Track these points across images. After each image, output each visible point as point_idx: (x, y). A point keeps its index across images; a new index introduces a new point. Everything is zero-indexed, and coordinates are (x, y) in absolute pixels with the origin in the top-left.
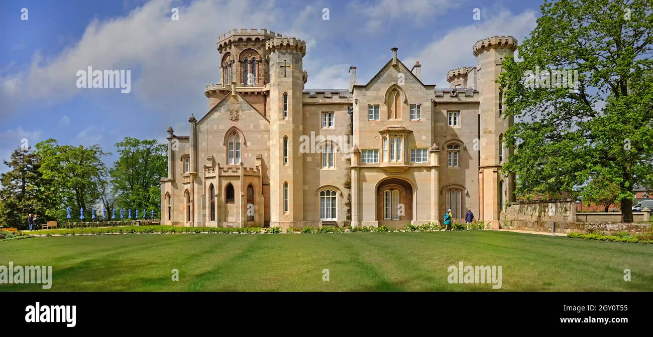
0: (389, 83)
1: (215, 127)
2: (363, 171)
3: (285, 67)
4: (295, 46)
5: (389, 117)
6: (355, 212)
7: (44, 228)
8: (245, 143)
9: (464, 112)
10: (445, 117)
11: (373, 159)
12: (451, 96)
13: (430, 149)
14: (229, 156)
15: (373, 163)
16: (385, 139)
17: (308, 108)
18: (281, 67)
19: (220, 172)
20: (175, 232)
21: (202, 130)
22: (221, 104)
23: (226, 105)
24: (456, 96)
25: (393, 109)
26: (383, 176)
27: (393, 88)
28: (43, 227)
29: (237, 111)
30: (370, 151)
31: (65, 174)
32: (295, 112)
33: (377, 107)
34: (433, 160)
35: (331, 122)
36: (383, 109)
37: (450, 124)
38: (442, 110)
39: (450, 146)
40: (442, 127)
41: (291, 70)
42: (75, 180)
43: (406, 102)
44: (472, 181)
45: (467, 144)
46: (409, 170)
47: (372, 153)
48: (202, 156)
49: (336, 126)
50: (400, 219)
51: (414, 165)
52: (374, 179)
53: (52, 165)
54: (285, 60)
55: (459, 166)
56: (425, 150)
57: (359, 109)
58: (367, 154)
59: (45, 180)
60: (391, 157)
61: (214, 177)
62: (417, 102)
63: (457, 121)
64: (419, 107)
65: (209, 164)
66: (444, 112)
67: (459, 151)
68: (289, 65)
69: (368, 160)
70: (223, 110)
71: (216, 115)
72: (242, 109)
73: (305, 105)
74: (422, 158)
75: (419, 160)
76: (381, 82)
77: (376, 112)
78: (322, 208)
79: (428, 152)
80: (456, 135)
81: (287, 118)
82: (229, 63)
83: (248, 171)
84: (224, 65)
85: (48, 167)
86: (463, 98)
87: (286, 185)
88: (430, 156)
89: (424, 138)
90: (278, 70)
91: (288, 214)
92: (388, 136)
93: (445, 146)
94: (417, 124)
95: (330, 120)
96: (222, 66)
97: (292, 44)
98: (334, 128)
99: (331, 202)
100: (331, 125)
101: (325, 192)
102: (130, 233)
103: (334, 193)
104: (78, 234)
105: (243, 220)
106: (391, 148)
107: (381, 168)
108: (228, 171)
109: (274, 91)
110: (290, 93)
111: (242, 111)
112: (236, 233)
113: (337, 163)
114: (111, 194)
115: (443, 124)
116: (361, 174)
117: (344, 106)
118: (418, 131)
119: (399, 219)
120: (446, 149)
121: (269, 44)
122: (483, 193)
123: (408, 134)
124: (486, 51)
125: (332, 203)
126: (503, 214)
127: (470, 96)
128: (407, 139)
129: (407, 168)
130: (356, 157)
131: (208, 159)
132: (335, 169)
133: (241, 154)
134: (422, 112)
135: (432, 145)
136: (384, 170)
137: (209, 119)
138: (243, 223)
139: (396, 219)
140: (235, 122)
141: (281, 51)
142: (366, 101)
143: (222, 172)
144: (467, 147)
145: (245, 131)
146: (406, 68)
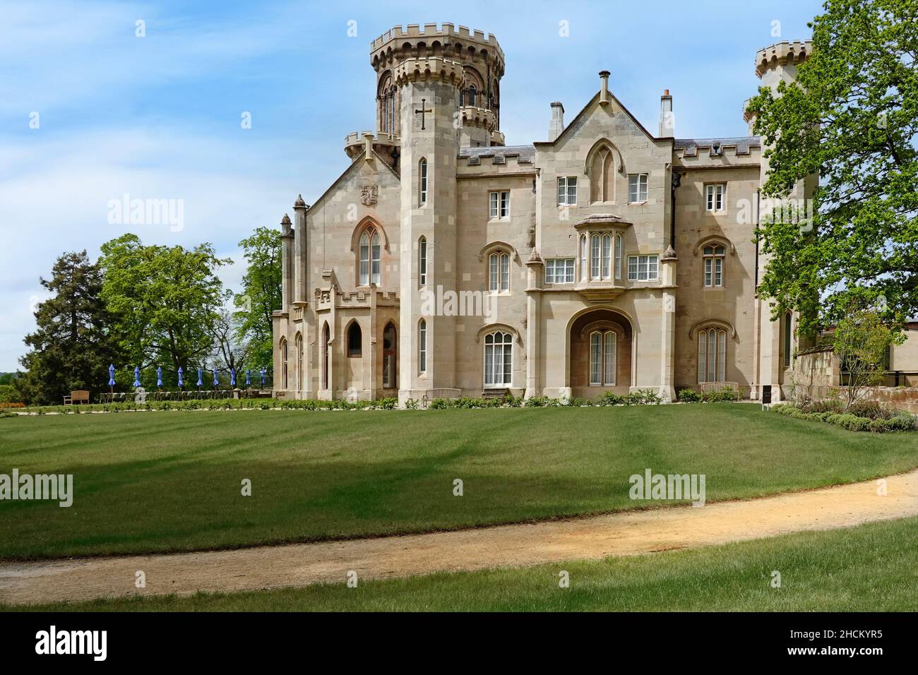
0: (593, 136)
1: (337, 219)
2: (547, 297)
3: (423, 112)
4: (439, 72)
5: (593, 199)
6: (531, 372)
7: (67, 402)
8: (387, 247)
9: (733, 185)
10: (700, 195)
11: (565, 275)
12: (711, 156)
13: (661, 257)
14: (360, 270)
15: (565, 282)
16: (583, 238)
17: (465, 184)
18: (417, 112)
19: (337, 301)
20: (230, 407)
21: (315, 225)
22: (347, 176)
23: (355, 178)
24: (721, 155)
25: (601, 184)
26: (580, 306)
27: (601, 144)
28: (65, 400)
29: (374, 188)
30: (560, 261)
31: (149, 302)
32: (440, 193)
33: (572, 181)
34: (665, 276)
35: (506, 208)
36: (584, 184)
37: (710, 207)
38: (696, 183)
39: (707, 249)
40: (694, 214)
41: (433, 117)
42: (163, 312)
43: (621, 170)
44: (745, 313)
45: (738, 243)
46: (623, 294)
47: (563, 265)
48: (316, 271)
49: (512, 217)
50: (616, 385)
51: (635, 286)
52: (565, 311)
53: (125, 284)
54: (424, 100)
55: (724, 285)
56: (653, 258)
57: (543, 185)
58: (555, 267)
59: (111, 314)
60: (593, 272)
61: (328, 311)
62: (640, 170)
63: (722, 201)
64: (644, 178)
65: (326, 286)
66: (699, 186)
67: (723, 258)
68: (429, 109)
69: (557, 277)
70: (350, 186)
71: (339, 196)
72: (383, 183)
73: (460, 178)
74: (648, 272)
75: (643, 276)
76: (580, 135)
77: (572, 191)
78: (489, 364)
79: (658, 261)
80: (718, 228)
81: (425, 205)
82: (389, 91)
83: (385, 299)
84: (383, 95)
85: (117, 289)
86: (732, 159)
87: (423, 323)
88: (661, 269)
89: (651, 235)
90: (411, 117)
91: (426, 377)
92: (587, 234)
93: (699, 248)
94: (640, 211)
95: (503, 205)
96: (379, 97)
97: (435, 71)
98: (509, 221)
99: (503, 354)
100: (506, 213)
101: (494, 336)
102: (161, 409)
103: (508, 338)
104: (83, 412)
105: (375, 388)
106: (594, 255)
107: (577, 292)
108: (350, 300)
109: (407, 155)
110: (431, 160)
111: (383, 187)
112: (324, 409)
113: (513, 284)
114: (235, 339)
115: (696, 208)
116: (545, 303)
117: (527, 180)
118: (642, 224)
119: (614, 384)
120: (702, 254)
121: (399, 71)
122: (759, 334)
123: (623, 230)
124: (770, 70)
125: (505, 356)
126: (789, 373)
127: (744, 154)
128: (623, 238)
129: (622, 292)
130: (535, 273)
131: (324, 277)
132: (510, 295)
133: (381, 266)
134: (649, 189)
135: (666, 249)
136: (582, 295)
137: (327, 204)
138: (375, 393)
139: (610, 385)
140: (371, 208)
141: (418, 82)
142: (554, 172)
143: (342, 302)
144: (737, 251)
145: (387, 225)
146: (624, 108)
